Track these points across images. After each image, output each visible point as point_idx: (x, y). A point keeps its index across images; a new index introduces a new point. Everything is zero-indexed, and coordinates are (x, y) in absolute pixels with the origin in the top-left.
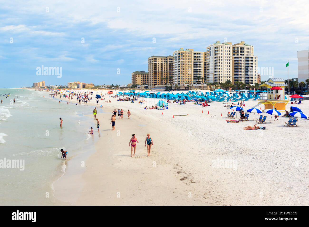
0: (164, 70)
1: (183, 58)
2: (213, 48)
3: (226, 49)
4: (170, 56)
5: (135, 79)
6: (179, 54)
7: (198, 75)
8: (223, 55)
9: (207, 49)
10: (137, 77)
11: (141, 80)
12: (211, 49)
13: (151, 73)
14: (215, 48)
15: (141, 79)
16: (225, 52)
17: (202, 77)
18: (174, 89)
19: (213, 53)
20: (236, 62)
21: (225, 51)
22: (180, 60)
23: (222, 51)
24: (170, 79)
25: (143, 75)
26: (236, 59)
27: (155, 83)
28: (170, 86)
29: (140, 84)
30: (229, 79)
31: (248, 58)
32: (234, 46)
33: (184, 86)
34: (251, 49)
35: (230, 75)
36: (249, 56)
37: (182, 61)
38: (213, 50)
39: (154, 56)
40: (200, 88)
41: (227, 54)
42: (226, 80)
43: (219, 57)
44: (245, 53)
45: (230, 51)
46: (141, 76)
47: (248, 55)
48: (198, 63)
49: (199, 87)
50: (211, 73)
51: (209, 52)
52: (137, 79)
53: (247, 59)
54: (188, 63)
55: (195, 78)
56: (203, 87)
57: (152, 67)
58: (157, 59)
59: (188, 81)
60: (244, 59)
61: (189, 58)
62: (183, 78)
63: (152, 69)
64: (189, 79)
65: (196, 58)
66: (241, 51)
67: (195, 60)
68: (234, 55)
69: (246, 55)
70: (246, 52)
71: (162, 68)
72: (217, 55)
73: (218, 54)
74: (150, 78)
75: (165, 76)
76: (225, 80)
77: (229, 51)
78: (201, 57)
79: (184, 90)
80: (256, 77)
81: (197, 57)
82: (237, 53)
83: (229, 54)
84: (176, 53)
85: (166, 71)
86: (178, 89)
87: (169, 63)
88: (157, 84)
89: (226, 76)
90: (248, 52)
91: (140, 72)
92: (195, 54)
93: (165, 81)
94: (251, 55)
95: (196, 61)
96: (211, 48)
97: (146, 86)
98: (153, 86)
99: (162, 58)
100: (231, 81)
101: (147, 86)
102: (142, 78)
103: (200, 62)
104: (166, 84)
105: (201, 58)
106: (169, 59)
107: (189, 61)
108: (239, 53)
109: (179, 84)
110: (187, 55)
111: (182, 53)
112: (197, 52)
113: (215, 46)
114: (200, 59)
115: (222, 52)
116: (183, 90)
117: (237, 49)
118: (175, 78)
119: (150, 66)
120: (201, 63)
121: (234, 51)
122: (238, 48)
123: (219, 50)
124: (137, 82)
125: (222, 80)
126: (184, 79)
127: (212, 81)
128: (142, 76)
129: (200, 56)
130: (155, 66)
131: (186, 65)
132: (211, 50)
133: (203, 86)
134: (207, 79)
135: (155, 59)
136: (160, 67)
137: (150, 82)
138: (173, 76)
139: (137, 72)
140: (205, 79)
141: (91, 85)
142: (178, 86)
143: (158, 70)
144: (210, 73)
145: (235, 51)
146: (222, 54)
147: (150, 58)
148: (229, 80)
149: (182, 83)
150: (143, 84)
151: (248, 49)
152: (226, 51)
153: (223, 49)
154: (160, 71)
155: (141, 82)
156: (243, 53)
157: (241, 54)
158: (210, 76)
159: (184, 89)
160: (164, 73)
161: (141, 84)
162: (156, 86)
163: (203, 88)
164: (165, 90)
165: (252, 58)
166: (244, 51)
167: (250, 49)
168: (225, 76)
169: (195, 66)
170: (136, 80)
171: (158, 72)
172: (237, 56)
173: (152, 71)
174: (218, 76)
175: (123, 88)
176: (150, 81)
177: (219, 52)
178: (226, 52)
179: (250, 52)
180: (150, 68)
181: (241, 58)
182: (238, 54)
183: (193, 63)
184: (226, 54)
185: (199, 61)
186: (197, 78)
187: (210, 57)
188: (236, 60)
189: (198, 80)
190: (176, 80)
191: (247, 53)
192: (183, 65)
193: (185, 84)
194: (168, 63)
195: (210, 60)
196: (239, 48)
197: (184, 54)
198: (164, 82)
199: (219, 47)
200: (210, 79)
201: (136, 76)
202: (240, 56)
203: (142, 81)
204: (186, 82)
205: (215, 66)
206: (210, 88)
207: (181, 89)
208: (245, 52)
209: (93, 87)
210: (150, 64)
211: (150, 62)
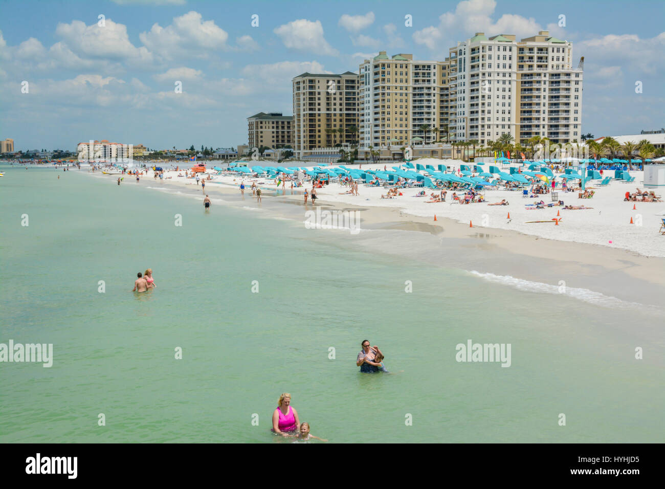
0: (333, 109)
1: (387, 77)
2: (468, 51)
3: (502, 53)
4: (348, 73)
5: (257, 132)
6: (376, 67)
7: (424, 121)
8: (494, 69)
9: (450, 54)
10: (261, 127)
11: (273, 137)
12: (461, 54)
13: (302, 118)
14: (473, 50)
15: (273, 132)
16: (497, 62)
17: (434, 126)
18: (363, 157)
19: (468, 64)
20: (527, 86)
21: (499, 58)
22: (380, 84)
23: (490, 57)
24: (351, 132)
25: (277, 122)
26: (527, 79)
27: (312, 144)
28: (353, 150)
29: (271, 147)
30: (506, 131)
31: (558, 75)
32: (522, 45)
33: (389, 149)
34: (566, 50)
35: (509, 120)
36: (560, 71)
37: (383, 85)
38: (468, 56)
39: (306, 75)
40: (433, 153)
41: (504, 66)
42: (500, 135)
43: (484, 74)
44: (550, 63)
45: (510, 59)
46: (273, 125)
47: (558, 66)
48: (425, 91)
49: (431, 153)
50: (462, 116)
51: (456, 61)
52: (261, 132)
53: (555, 79)
54: (398, 91)
55: (417, 129)
56: (439, 153)
57: (302, 102)
58: (317, 82)
59: (398, 137)
60: (547, 78)
61: (401, 77)
62: (387, 129)
63: (302, 108)
64: (401, 132)
65: (418, 78)
66: (540, 58)
67: (417, 83)
68: (521, 67)
69: (553, 67)
70: (553, 60)
71: (328, 104)
72: (478, 70)
73: (480, 66)
74: (299, 131)
75: (335, 126)
76: (497, 134)
77: (508, 58)
78: (432, 75)
79: (389, 159)
80: (577, 125)
81: (421, 75)
82: (530, 61)
83: (507, 66)
84: (367, 65)
85: (338, 112)
86: (373, 158)
87: (346, 93)
88: (317, 146)
89: (500, 122)
90: (558, 59)
91: (269, 114)
92: (417, 67)
93: (338, 139)
94: (566, 67)
95: (420, 85)
96: (461, 50)
97: (287, 151)
98: (306, 151)
99: (328, 78)
100: (513, 134)
101: (289, 150)
102: (275, 130)
103: (429, 88)
104: (338, 146)
105: (432, 78)
106: (347, 81)
107: (401, 85)
108: (535, 63)
109: (376, 145)
110: (396, 70)
111: (383, 65)
112: (421, 62)
113: (473, 47)
114: (429, 81)
115: (490, 61)
116: (387, 161)
117: (530, 53)
118: (366, 130)
119: (299, 100)
120: (432, 91)
121: (521, 59)
122: (531, 49)
123: (483, 56)
124: (262, 141)
125: (489, 134)
126: (388, 132)
127: (464, 136)
128: (275, 125)
129: (428, 71)
130: (311, 99)
131: (395, 97)
132: (463, 56)
133: (442, 149)
134: (451, 133)
135: (311, 81)
136: (323, 102)
137: (299, 142)
138: (361, 124)
139: (261, 116)
140: (444, 130)
141: (139, 148)
142: (376, 149)
143: (319, 110)
144: (460, 116)
145: (523, 58)
146: (490, 66)
147: (298, 80)
148: (506, 133)
149: (384, 143)
150: (278, 147)
151: (558, 51)
152: (501, 57)
153: (494, 53)
154: (323, 111)
155: (273, 141)
156: (543, 62)
157: (539, 66)
158: (459, 124)
159: (391, 157)
160: (333, 118)
161: (273, 147)
162: (314, 150)
163: (442, 155)
164: (339, 161)
165: (568, 75)
166: (547, 58)
167: (563, 51)
168: (498, 123)
169: (417, 98)
170: (259, 137)
171: (319, 115)
172: (529, 70)
173: (302, 113)
174: (480, 122)
175: (227, 156)
176: (299, 137)
177: (483, 60)
178: (501, 62)
179: (563, 60)
180: (299, 105)
181: (539, 75)
182: (531, 66)
183: (410, 91)
184: (501, 66)
185: (426, 85)
186: (422, 130)
187: (458, 74)
188: (525, 82)
189: (424, 136)
190: (369, 135)
191: (555, 63)
192: (386, 97)
193: (392, 144)
194: (345, 91)
195: (459, 81)
196: (536, 50)
197: (389, 67)
198: (335, 141)
199: (483, 48)
200: (458, 131)
201: (260, 125)
202: (536, 70)
203: (275, 139)
204: (394, 140)
205: (472, 98)
206: (460, 154)
207: (381, 157)
208: (550, 59)
209: (146, 153)
210: (298, 95)
211: (298, 88)
